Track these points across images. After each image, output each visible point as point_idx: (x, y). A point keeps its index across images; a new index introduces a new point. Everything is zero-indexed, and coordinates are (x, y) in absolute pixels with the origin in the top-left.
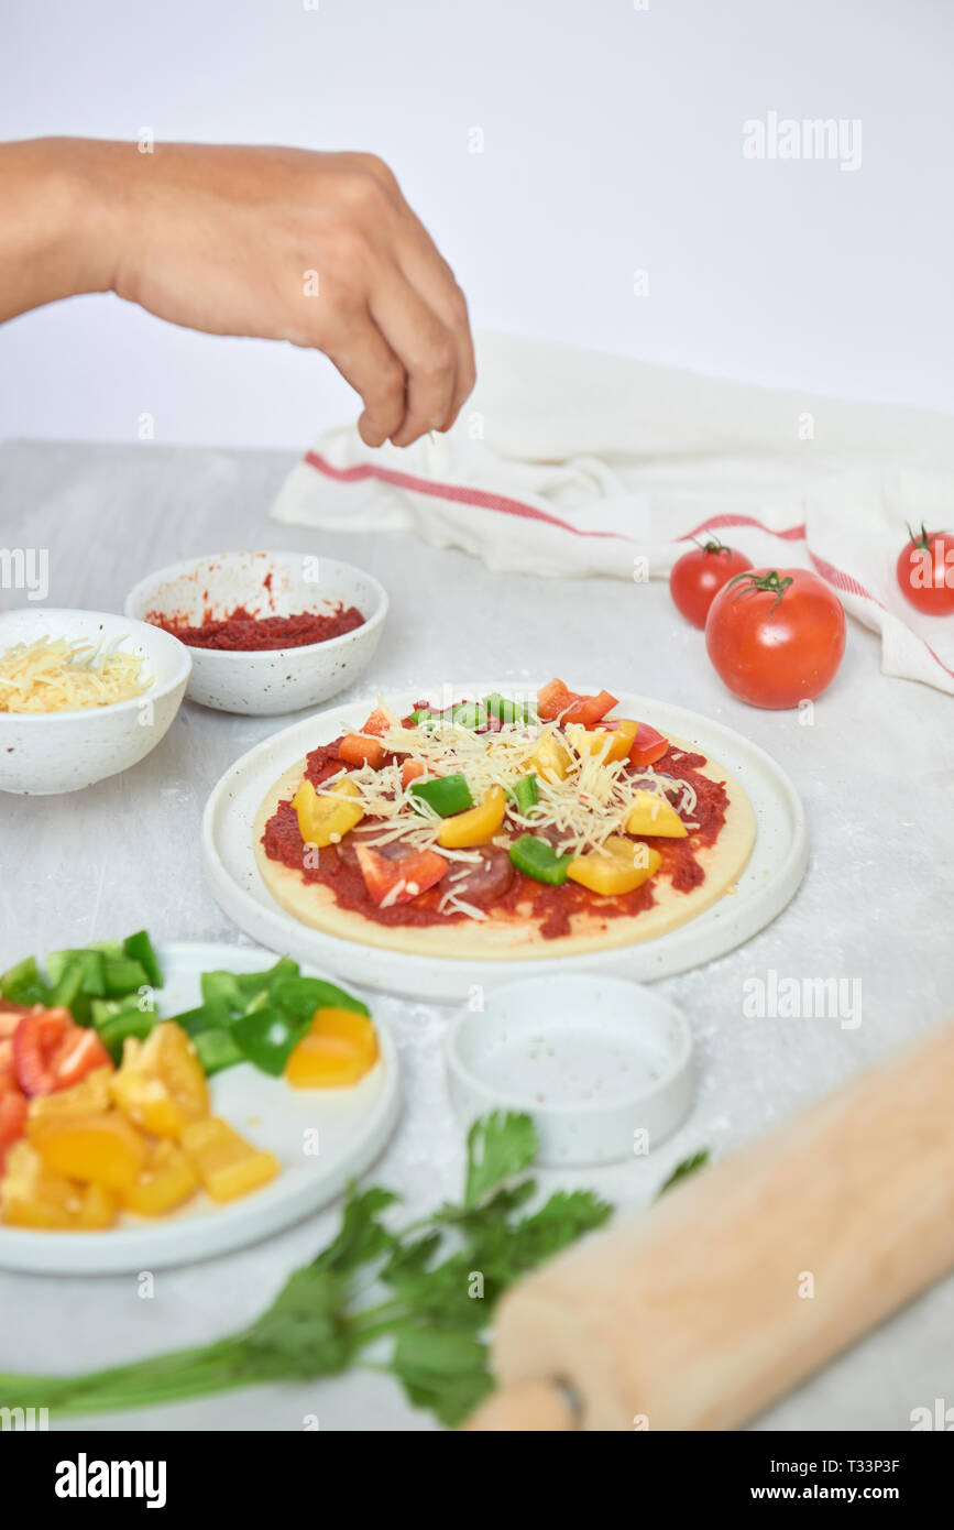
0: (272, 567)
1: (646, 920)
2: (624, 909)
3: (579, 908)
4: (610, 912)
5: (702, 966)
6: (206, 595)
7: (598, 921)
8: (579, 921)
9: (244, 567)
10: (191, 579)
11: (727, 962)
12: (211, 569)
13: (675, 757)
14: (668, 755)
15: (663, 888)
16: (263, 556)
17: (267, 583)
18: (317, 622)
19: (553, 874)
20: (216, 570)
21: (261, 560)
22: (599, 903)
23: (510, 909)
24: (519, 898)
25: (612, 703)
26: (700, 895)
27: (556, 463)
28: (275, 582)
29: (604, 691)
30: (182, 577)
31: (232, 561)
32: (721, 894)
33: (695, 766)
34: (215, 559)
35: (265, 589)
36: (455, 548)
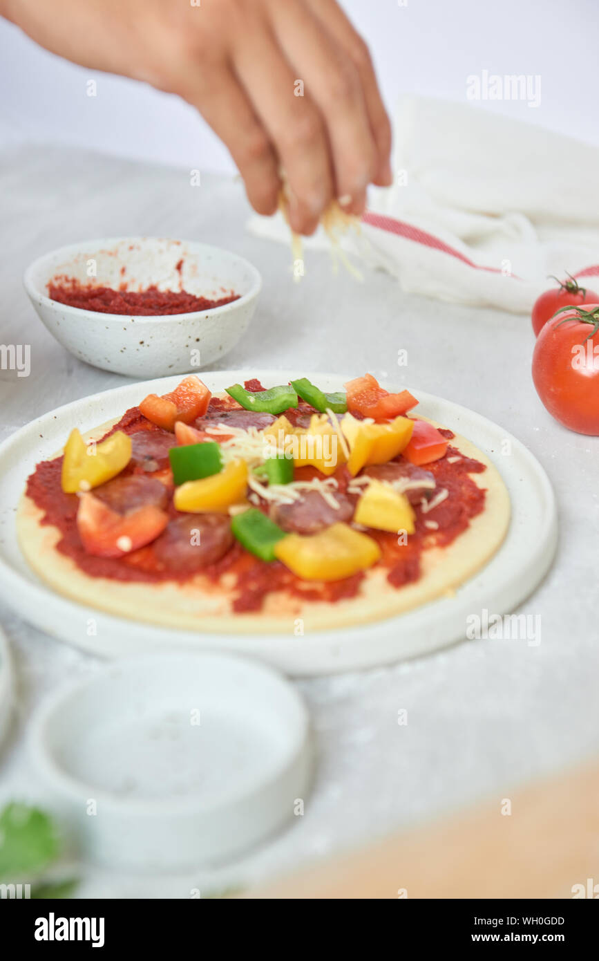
0: (185, 254)
1: (347, 609)
2: (327, 595)
3: (280, 587)
4: (312, 596)
5: (391, 665)
6: (123, 271)
7: (294, 603)
8: (277, 602)
9: (161, 252)
10: (111, 254)
11: (420, 666)
12: (131, 248)
13: (452, 460)
14: (445, 457)
15: (376, 581)
16: (178, 243)
17: (179, 267)
18: (188, 300)
19: (265, 550)
20: (135, 251)
21: (175, 247)
22: (304, 586)
23: (215, 579)
24: (226, 569)
25: (413, 403)
26: (411, 593)
27: (494, 216)
28: (185, 267)
29: (406, 391)
30: (102, 252)
31: (152, 244)
32: (437, 596)
33: (470, 470)
34: (136, 240)
35: (176, 273)
36: (381, 270)
